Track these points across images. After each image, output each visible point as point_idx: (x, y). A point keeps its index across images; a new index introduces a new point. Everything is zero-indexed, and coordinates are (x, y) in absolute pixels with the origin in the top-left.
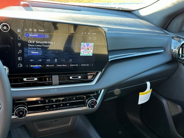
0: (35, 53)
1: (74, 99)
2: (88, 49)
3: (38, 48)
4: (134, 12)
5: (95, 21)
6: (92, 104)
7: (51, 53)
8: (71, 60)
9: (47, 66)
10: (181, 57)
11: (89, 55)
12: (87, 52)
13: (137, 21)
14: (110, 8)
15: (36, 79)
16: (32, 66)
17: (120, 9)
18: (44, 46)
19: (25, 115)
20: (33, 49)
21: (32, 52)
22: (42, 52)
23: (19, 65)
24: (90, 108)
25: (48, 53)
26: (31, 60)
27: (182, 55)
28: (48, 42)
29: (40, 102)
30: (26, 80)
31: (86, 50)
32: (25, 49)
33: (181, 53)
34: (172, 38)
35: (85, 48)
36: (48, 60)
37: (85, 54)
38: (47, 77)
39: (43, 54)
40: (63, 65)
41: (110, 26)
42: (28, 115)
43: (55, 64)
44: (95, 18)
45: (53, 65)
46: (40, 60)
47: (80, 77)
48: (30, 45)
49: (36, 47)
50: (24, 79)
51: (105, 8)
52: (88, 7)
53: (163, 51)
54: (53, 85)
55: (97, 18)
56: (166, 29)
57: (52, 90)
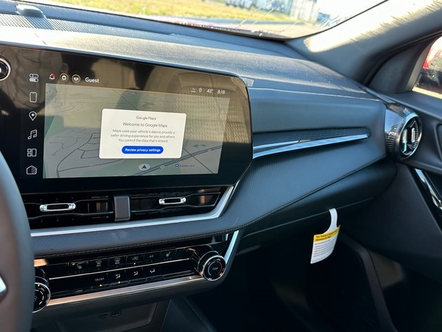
1: (167, 255)
4: (292, 44)
6: (213, 269)
10: (405, 150)
13: (302, 63)
14: (238, 32)
15: (72, 206)
17: (261, 35)
19: (44, 303)
23: (30, 171)
24: (210, 279)
27: (408, 147)
29: (81, 267)
30: (46, 210)
32: (46, 128)
33: (405, 141)
34: (385, 107)
38: (98, 201)
42: (50, 303)
44: (209, 52)
47: (183, 200)
50: (41, 206)
51: (225, 30)
52: (185, 26)
53: (365, 136)
54: (116, 220)
55: (212, 53)
56: (368, 85)
57: (113, 234)
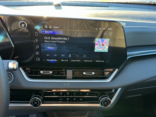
0: (51, 48)
2: (103, 45)
3: (53, 44)
5: (119, 16)
7: (65, 48)
8: (85, 56)
9: (62, 60)
11: (104, 51)
12: (101, 48)
15: (51, 72)
16: (48, 60)
17: (152, 3)
18: (59, 42)
19: (39, 105)
20: (49, 45)
21: (48, 48)
22: (57, 48)
23: (37, 59)
24: (103, 106)
25: (62, 48)
26: (48, 55)
28: (62, 38)
29: (55, 94)
30: (42, 73)
31: (101, 46)
32: (42, 45)
35: (100, 44)
36: (63, 55)
37: (99, 51)
39: (58, 50)
40: (77, 61)
41: (135, 20)
42: (42, 105)
43: (69, 59)
45: (67, 60)
46: (56, 55)
47: (93, 73)
48: (46, 41)
49: (52, 43)
50: (41, 72)
54: (67, 78)
57: (65, 84)
